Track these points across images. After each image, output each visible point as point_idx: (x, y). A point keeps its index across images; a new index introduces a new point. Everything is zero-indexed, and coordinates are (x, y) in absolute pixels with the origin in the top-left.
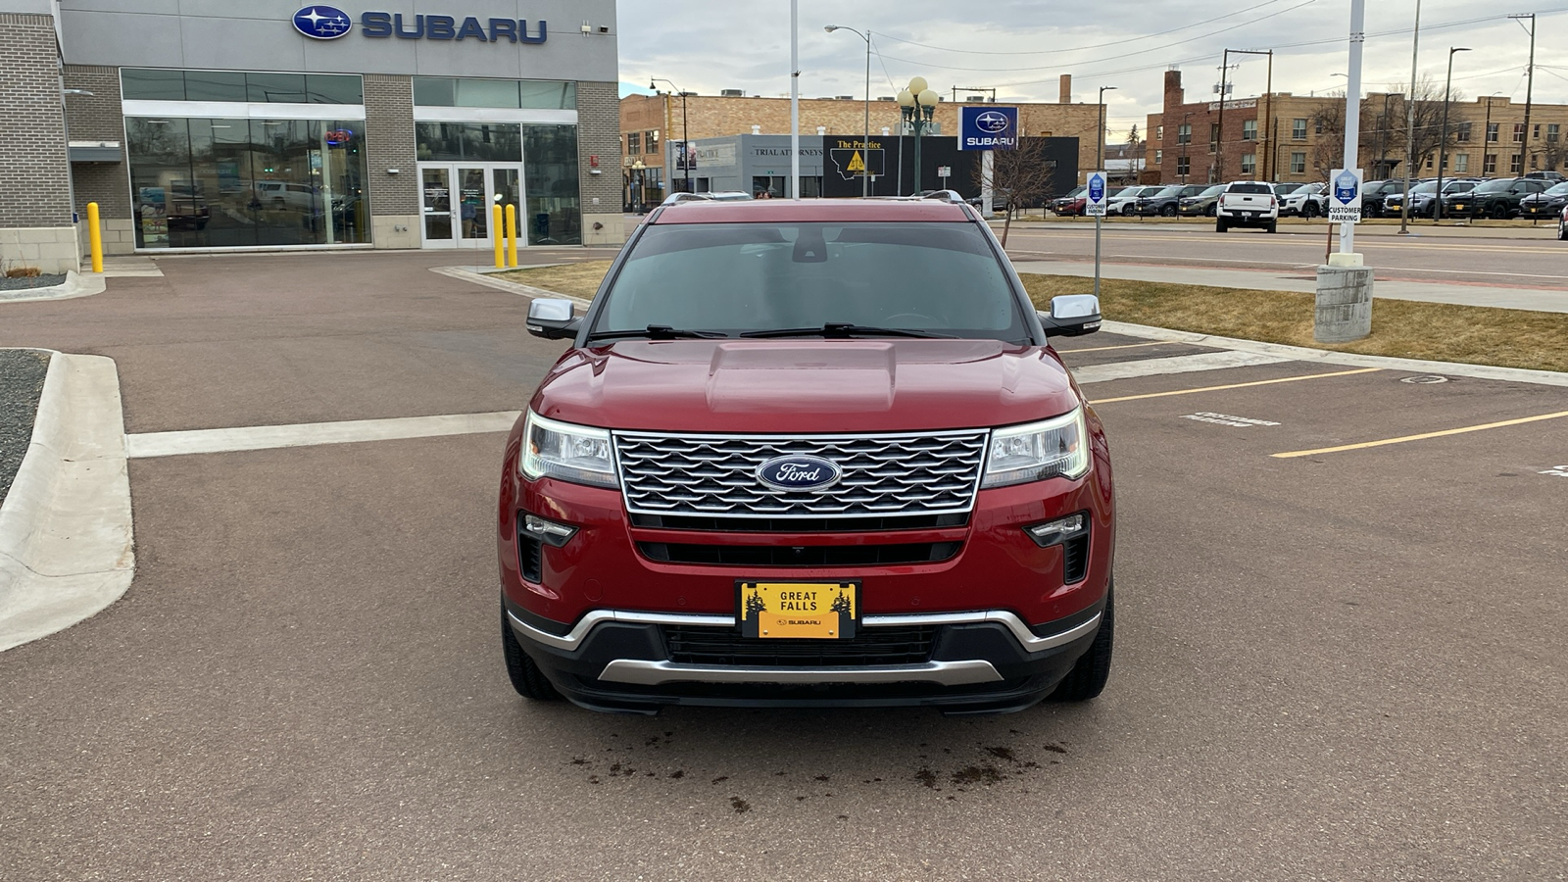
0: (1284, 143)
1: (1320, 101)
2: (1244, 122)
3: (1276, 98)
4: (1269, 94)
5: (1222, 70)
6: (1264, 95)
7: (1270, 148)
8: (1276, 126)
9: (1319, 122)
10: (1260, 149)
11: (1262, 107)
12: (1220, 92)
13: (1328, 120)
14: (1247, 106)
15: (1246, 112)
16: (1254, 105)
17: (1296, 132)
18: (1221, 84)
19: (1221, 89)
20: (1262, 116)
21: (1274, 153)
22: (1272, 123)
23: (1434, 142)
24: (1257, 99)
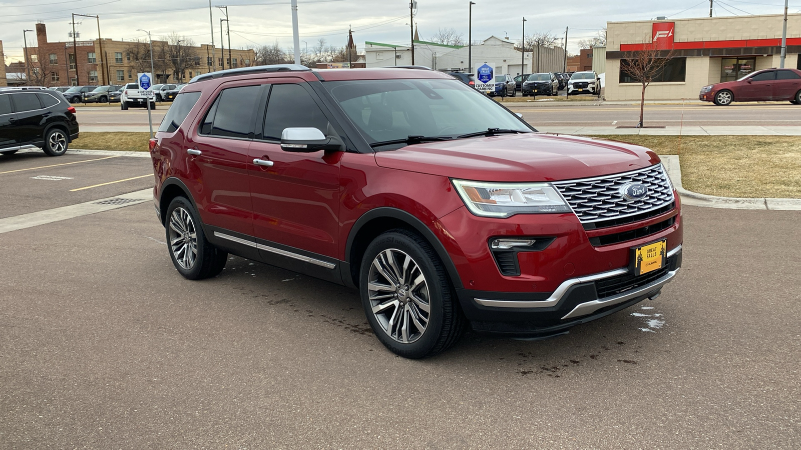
0: (112, 65)
1: (128, 43)
2: (88, 53)
3: (104, 41)
4: (100, 39)
5: (72, 25)
6: (97, 39)
7: (105, 68)
8: (106, 56)
9: (128, 54)
10: (99, 68)
11: (97, 46)
12: (73, 37)
13: (134, 54)
14: (88, 45)
15: (88, 48)
16: (92, 45)
17: (117, 59)
18: (72, 32)
19: (73, 35)
20: (97, 50)
21: (107, 70)
22: (104, 54)
23: (186, 66)
24: (93, 41)
